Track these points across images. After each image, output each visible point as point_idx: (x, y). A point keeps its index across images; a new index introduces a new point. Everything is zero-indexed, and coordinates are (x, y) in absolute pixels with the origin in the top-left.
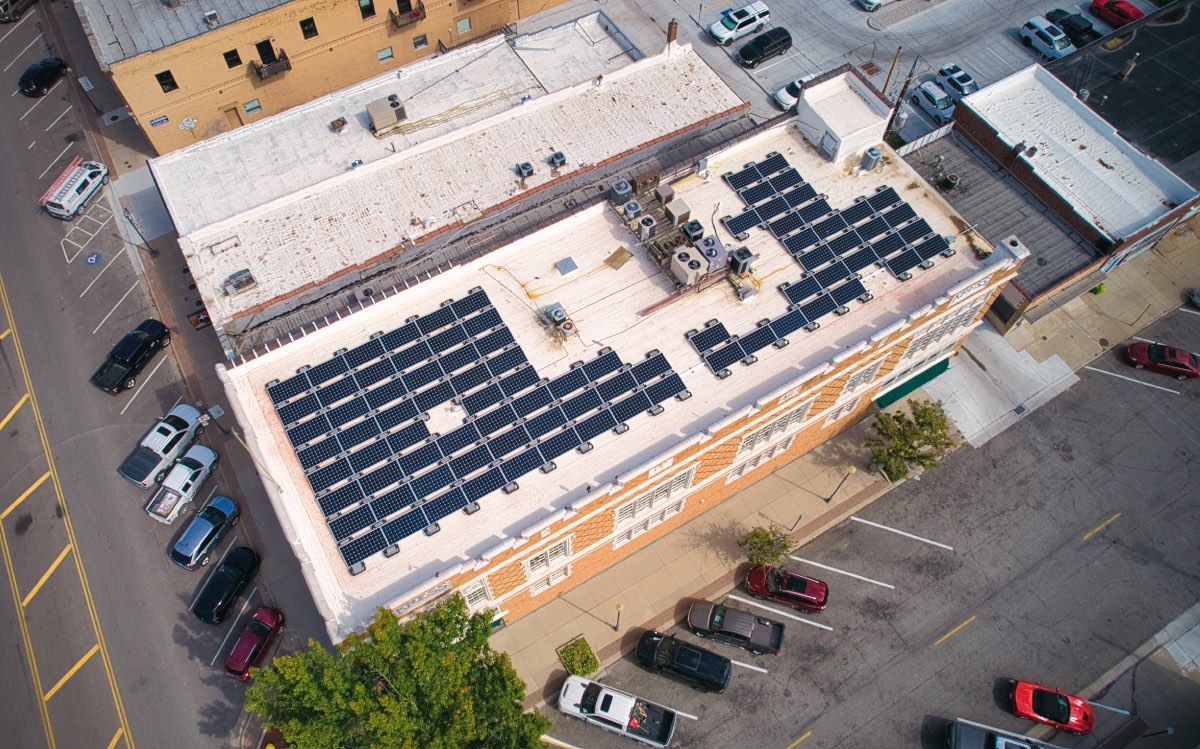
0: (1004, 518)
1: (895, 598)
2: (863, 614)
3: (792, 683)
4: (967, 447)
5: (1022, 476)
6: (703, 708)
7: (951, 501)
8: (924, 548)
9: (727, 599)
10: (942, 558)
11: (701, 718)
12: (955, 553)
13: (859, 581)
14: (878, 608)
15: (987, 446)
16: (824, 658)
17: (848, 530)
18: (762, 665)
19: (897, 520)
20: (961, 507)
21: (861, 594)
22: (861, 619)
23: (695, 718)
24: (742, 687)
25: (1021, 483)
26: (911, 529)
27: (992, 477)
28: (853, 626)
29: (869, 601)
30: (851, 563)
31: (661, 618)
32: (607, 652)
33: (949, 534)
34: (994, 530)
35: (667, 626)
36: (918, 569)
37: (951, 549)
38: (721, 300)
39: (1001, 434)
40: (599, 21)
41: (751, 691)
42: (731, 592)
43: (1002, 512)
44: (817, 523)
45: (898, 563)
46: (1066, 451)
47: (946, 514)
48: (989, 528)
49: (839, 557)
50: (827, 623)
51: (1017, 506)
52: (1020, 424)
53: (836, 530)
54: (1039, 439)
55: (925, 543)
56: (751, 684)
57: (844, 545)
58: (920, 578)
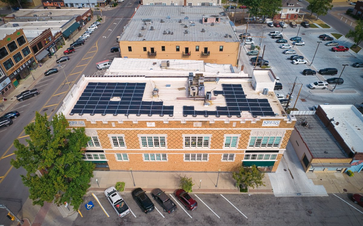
0: (272, 219)
1: (218, 221)
2: (204, 219)
3: (169, 225)
4: (273, 196)
5: (287, 211)
6: (140, 216)
7: (256, 206)
9: (169, 195)
10: (242, 219)
12: (247, 219)
13: (210, 210)
14: (210, 220)
15: (280, 198)
16: (183, 224)
17: (217, 197)
18: (164, 215)
19: (234, 202)
20: (259, 209)
21: (208, 214)
23: (136, 217)
24: (154, 217)
25: (285, 213)
26: (238, 206)
27: (276, 206)
28: (199, 221)
29: (209, 217)
30: (211, 205)
32: (127, 189)
33: (249, 214)
34: (266, 220)
36: (232, 217)
39: (287, 197)
41: (156, 219)
42: (171, 194)
43: (273, 217)
44: (209, 190)
45: (226, 212)
47: (252, 208)
49: (208, 201)
50: (192, 216)
51: (279, 218)
52: (296, 198)
53: (214, 195)
54: (301, 204)
55: (239, 212)
57: (213, 200)
58: (230, 220)
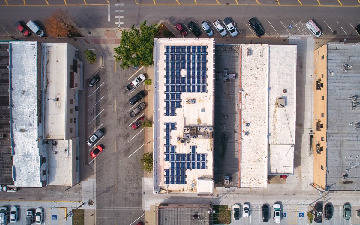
0: (128, 171)
1: (126, 141)
2: (127, 134)
3: (124, 114)
4: (143, 176)
5: (133, 181)
6: (129, 97)
7: (136, 164)
8: (131, 153)
9: (143, 113)
10: (128, 154)
11: (128, 96)
12: (127, 157)
13: (133, 137)
14: (127, 137)
15: (142, 180)
16: (125, 122)
17: (142, 142)
18: (130, 111)
19: (139, 152)
20: (134, 165)
21: (131, 136)
22: (127, 132)
23: (129, 95)
24: (129, 105)
25: (131, 180)
26: (136, 153)
27: (136, 176)
28: (127, 130)
29: (129, 136)
30: (137, 138)
31: (147, 99)
32: (147, 88)
33: (131, 159)
34: (127, 167)
35: (145, 99)
36: (129, 149)
37: (129, 157)
38: (180, 134)
39: (142, 185)
40: (292, 174)
41: (127, 106)
42: (144, 114)
43: (129, 172)
44: (147, 137)
45: (132, 146)
46: (132, 194)
47: (135, 162)
48: (128, 167)
49: (139, 137)
50: (129, 126)
51: (128, 175)
52: (142, 190)
53: (144, 140)
54: (137, 191)
56: (128, 107)
57: (140, 139)
58: (127, 148)
